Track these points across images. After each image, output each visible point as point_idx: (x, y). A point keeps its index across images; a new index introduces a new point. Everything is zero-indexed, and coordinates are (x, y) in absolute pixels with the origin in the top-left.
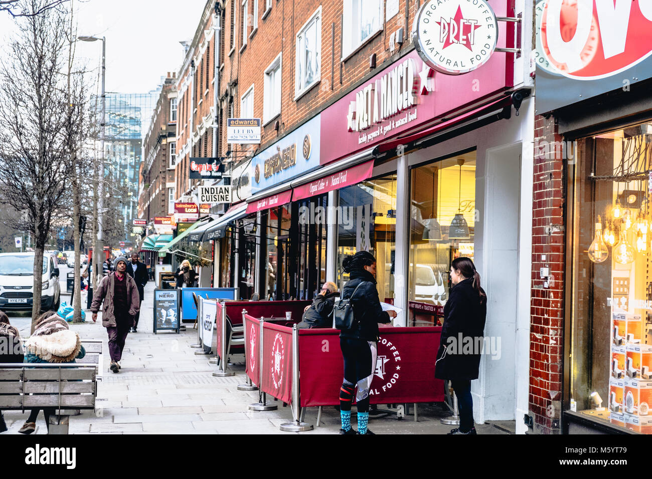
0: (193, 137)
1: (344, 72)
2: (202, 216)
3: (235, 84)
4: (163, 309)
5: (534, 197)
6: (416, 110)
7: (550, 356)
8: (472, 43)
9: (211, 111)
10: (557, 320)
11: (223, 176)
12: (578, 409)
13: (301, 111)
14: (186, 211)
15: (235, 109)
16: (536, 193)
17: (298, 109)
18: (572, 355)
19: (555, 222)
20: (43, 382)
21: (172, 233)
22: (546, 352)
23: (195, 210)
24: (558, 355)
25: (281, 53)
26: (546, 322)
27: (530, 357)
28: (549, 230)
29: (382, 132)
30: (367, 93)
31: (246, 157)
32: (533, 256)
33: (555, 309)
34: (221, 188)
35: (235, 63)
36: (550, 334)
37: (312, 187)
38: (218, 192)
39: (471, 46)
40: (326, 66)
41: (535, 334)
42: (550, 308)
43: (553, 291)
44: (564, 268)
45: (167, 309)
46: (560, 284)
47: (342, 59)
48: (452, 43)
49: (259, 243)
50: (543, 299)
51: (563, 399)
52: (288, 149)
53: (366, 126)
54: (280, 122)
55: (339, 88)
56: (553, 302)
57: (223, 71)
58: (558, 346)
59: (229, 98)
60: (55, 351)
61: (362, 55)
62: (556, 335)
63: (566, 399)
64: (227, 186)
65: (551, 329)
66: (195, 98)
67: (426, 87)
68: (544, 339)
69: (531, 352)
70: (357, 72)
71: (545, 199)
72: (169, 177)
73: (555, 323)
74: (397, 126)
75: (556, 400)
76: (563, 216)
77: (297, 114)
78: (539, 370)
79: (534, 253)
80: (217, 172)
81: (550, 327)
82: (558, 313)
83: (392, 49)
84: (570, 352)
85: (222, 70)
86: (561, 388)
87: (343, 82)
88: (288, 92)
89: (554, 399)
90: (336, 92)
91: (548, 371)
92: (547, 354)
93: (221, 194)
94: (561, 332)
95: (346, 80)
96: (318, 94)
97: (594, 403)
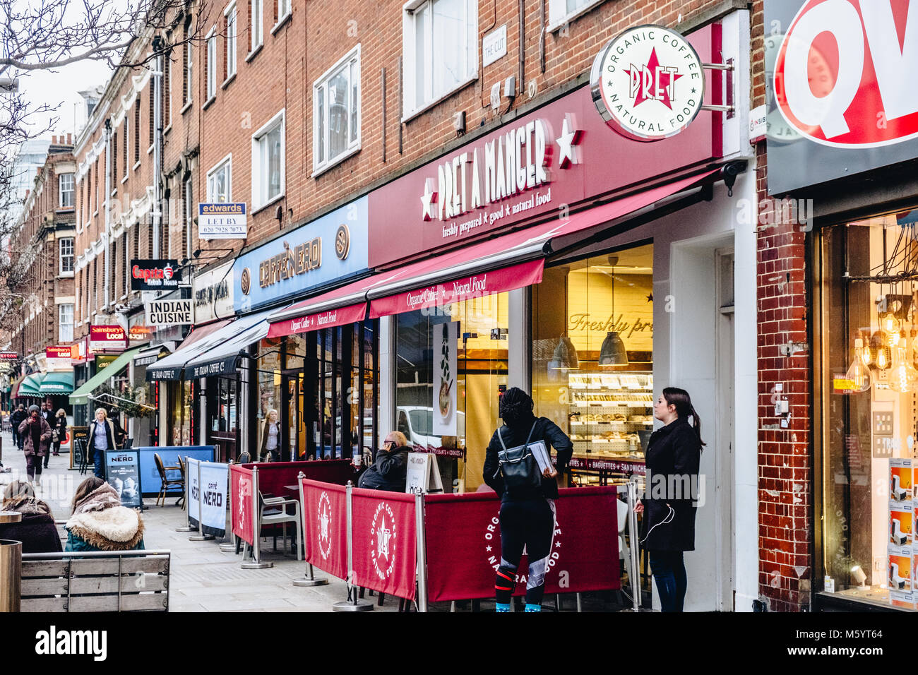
0: (112, 230)
1: (405, 137)
2: (132, 344)
3: (195, 153)
4: (118, 479)
5: (759, 306)
6: (549, 189)
7: (794, 520)
8: (671, 99)
9: (148, 192)
10: (802, 471)
11: (179, 286)
12: (837, 589)
13: (325, 191)
14: (108, 338)
15: (195, 189)
16: (763, 301)
17: (318, 190)
18: (824, 518)
19: (796, 339)
20: (97, 579)
21: (73, 371)
22: (786, 514)
23: (121, 336)
24: (805, 517)
25: (284, 109)
26: (787, 473)
27: (760, 522)
28: (788, 349)
29: (486, 220)
30: (459, 167)
31: (219, 258)
32: (760, 385)
33: (801, 455)
34: (179, 303)
35: (195, 124)
36: (793, 489)
37: (411, 298)
38: (175, 309)
39: (671, 102)
40: (371, 129)
41: (766, 490)
42: (793, 455)
43: (795, 432)
44: (811, 400)
45: (123, 478)
46: (805, 422)
47: (403, 120)
48: (645, 100)
49: (247, 380)
50: (779, 443)
51: (813, 577)
52: (307, 245)
53: (457, 212)
54: (284, 207)
55: (395, 160)
56: (797, 446)
57: (169, 136)
58: (805, 505)
59: (183, 173)
60: (113, 534)
61: (440, 114)
62: (803, 490)
63: (818, 577)
64: (187, 301)
65: (795, 482)
66: (113, 175)
67: (570, 158)
68: (784, 497)
69: (760, 515)
70: (429, 137)
71: (779, 308)
72: (59, 289)
73: (799, 474)
74: (514, 211)
75: (805, 579)
76: (807, 331)
77: (317, 196)
78: (776, 539)
79: (762, 382)
80: (170, 280)
81: (792, 480)
82: (805, 462)
83: (496, 105)
84: (822, 514)
85: (166, 134)
86: (810, 563)
87: (404, 151)
88: (298, 164)
89: (802, 577)
90: (391, 165)
91: (792, 539)
92: (789, 516)
93: (179, 311)
94: (808, 486)
95: (409, 148)
96: (356, 169)
97: (854, 579)
